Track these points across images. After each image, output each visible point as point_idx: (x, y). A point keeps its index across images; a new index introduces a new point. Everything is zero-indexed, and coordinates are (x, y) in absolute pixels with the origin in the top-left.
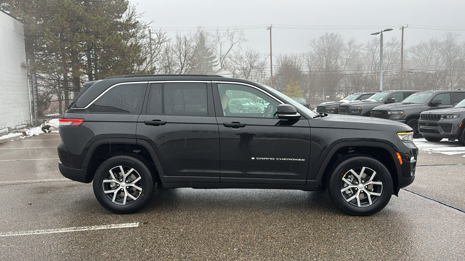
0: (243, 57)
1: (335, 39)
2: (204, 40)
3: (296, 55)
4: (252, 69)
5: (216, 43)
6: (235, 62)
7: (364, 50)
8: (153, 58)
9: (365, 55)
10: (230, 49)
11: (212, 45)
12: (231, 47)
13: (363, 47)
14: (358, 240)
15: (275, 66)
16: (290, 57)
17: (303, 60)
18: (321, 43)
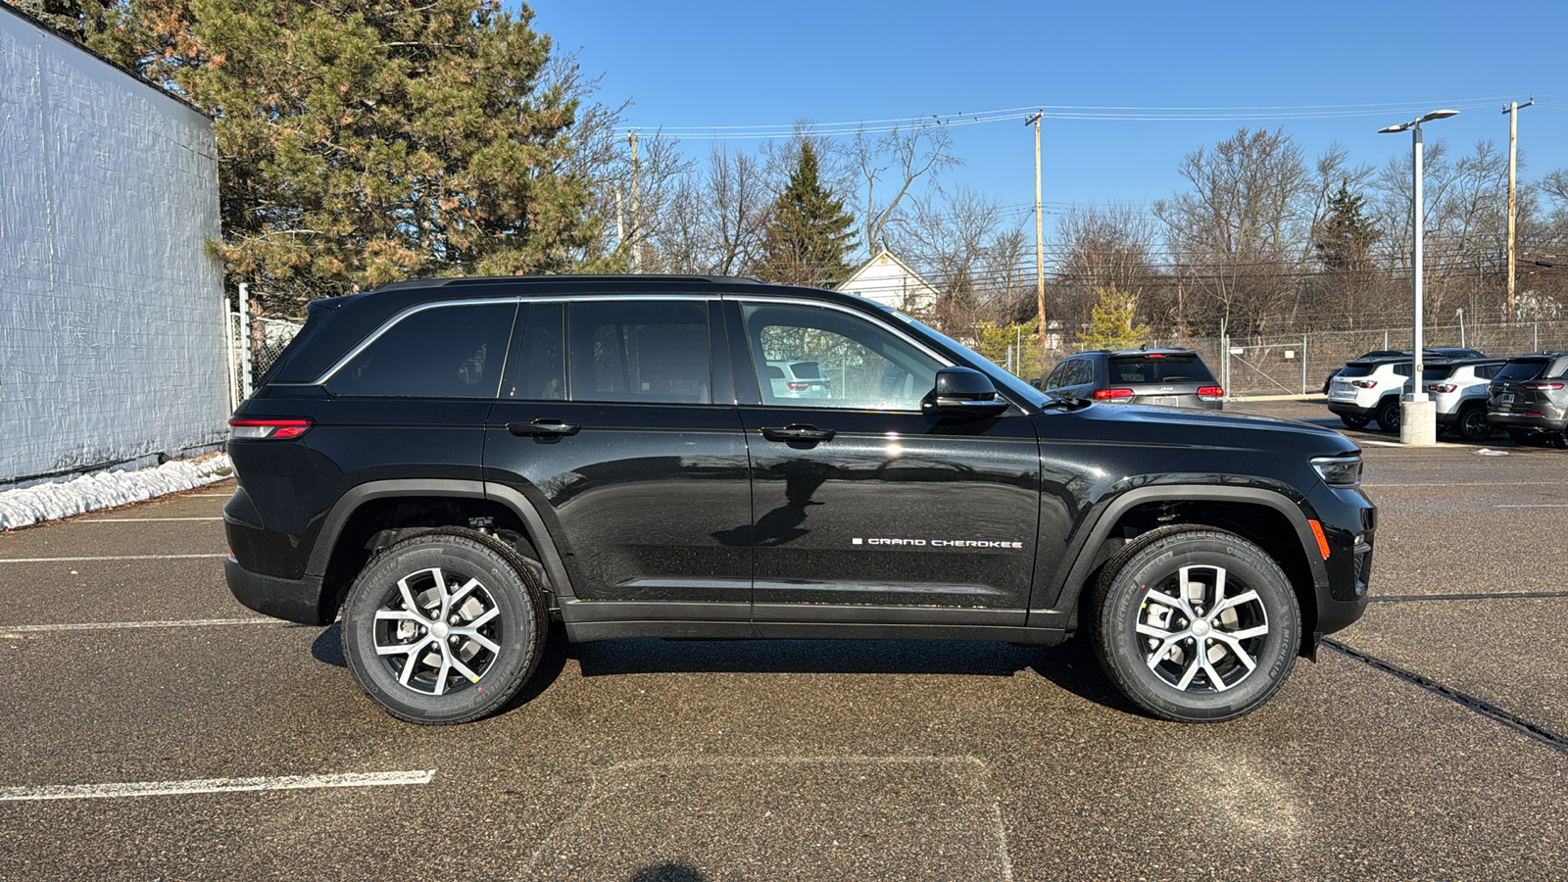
0: (942, 217)
1: (1271, 151)
2: (815, 164)
3: (1129, 208)
4: (972, 261)
5: (856, 174)
6: (917, 235)
7: (1378, 187)
8: (635, 227)
9: (1379, 204)
10: (903, 193)
11: (840, 182)
12: (906, 187)
13: (1371, 178)
14: (1171, 857)
15: (1054, 248)
16: (1109, 215)
17: (1153, 227)
18: (1224, 167)
